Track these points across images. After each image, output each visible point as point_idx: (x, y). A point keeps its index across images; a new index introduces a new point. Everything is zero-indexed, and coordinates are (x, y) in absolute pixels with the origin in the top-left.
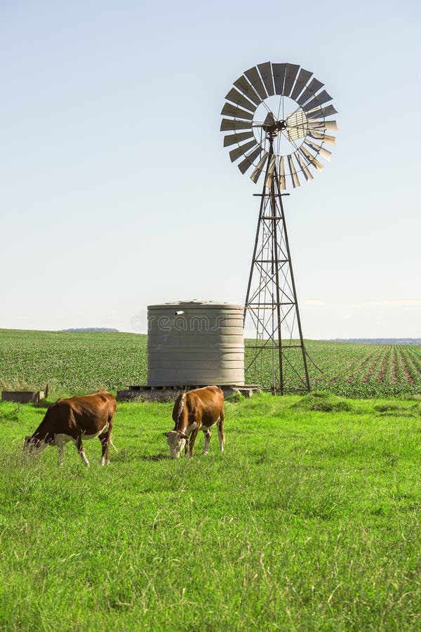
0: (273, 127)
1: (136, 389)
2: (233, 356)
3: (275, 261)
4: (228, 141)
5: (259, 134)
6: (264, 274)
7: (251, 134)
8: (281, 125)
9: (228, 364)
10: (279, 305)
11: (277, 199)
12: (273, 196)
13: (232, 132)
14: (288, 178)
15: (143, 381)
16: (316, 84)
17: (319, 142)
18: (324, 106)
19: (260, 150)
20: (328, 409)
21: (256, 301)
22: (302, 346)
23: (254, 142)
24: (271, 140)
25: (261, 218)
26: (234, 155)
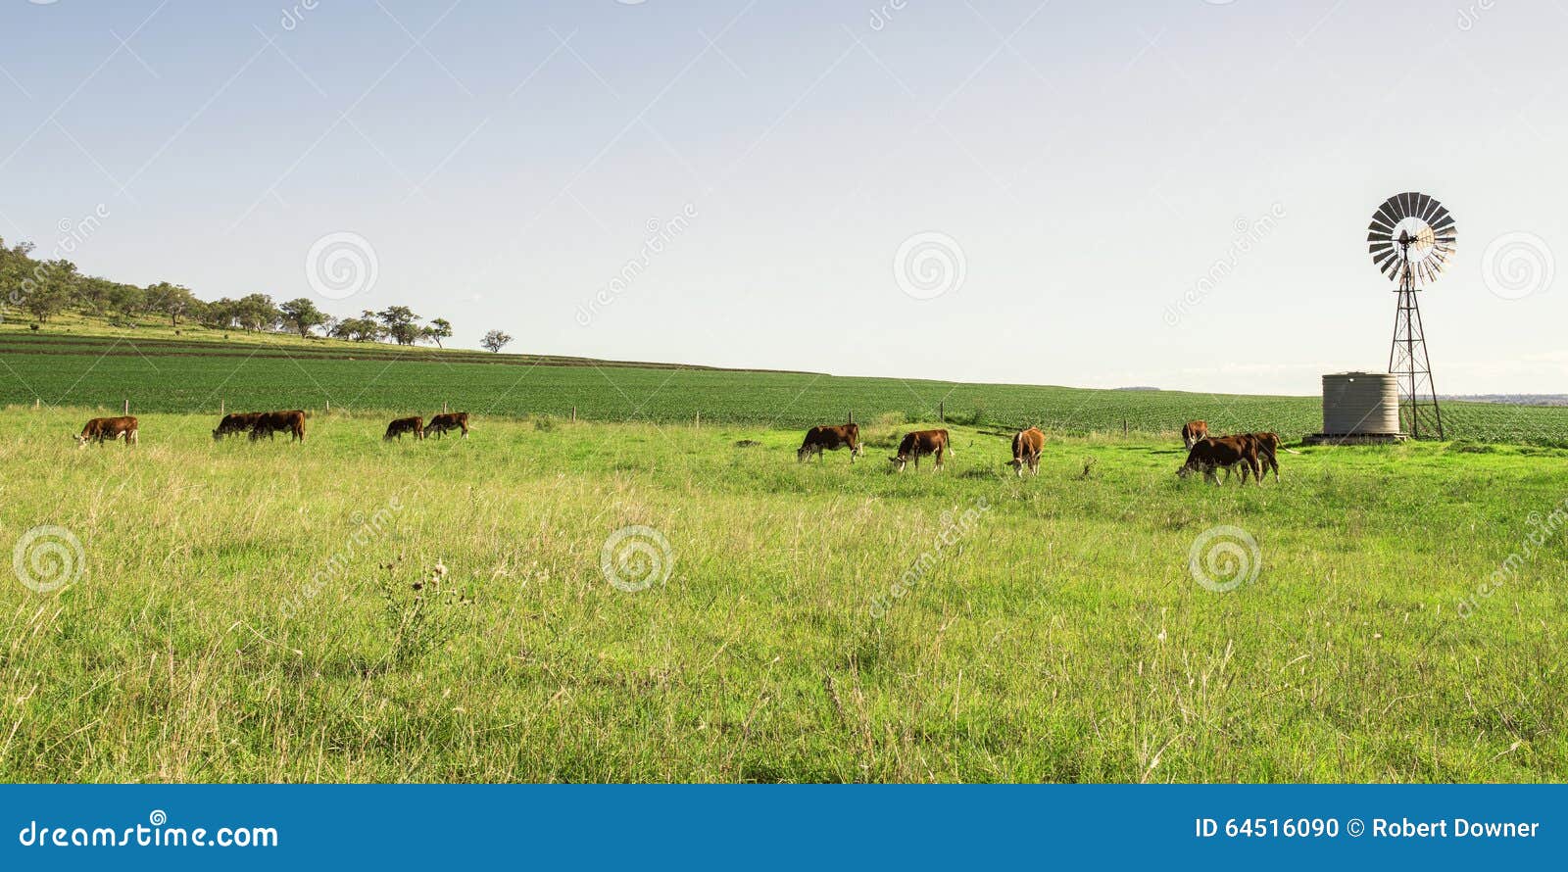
0: (1406, 240)
1: (1317, 435)
2: (1391, 412)
3: (1410, 341)
4: (1373, 249)
5: (1397, 246)
6: (1402, 350)
7: (1390, 245)
8: (1414, 239)
9: (1387, 418)
10: (1413, 373)
11: (1412, 294)
12: (1407, 291)
13: (1376, 243)
14: (1417, 278)
15: (1321, 430)
16: (1443, 211)
17: (1442, 254)
18: (1448, 226)
19: (1396, 257)
20: (1471, 450)
21: (1396, 371)
22: (1435, 404)
23: (1393, 251)
24: (1405, 250)
25: (1400, 308)
26: (1377, 260)
